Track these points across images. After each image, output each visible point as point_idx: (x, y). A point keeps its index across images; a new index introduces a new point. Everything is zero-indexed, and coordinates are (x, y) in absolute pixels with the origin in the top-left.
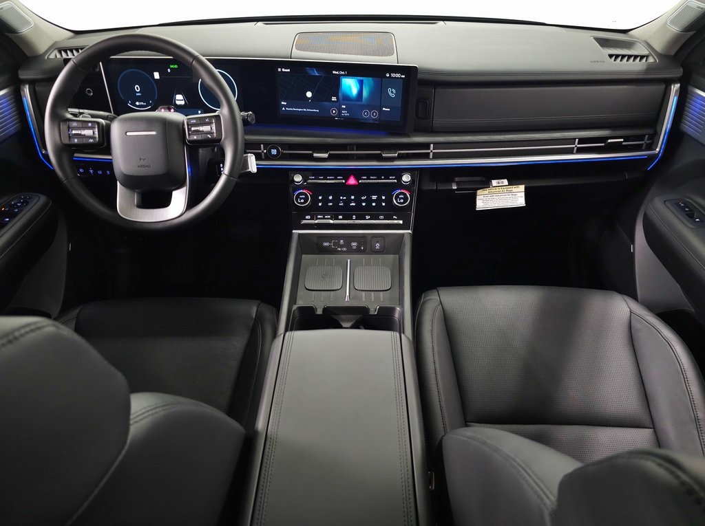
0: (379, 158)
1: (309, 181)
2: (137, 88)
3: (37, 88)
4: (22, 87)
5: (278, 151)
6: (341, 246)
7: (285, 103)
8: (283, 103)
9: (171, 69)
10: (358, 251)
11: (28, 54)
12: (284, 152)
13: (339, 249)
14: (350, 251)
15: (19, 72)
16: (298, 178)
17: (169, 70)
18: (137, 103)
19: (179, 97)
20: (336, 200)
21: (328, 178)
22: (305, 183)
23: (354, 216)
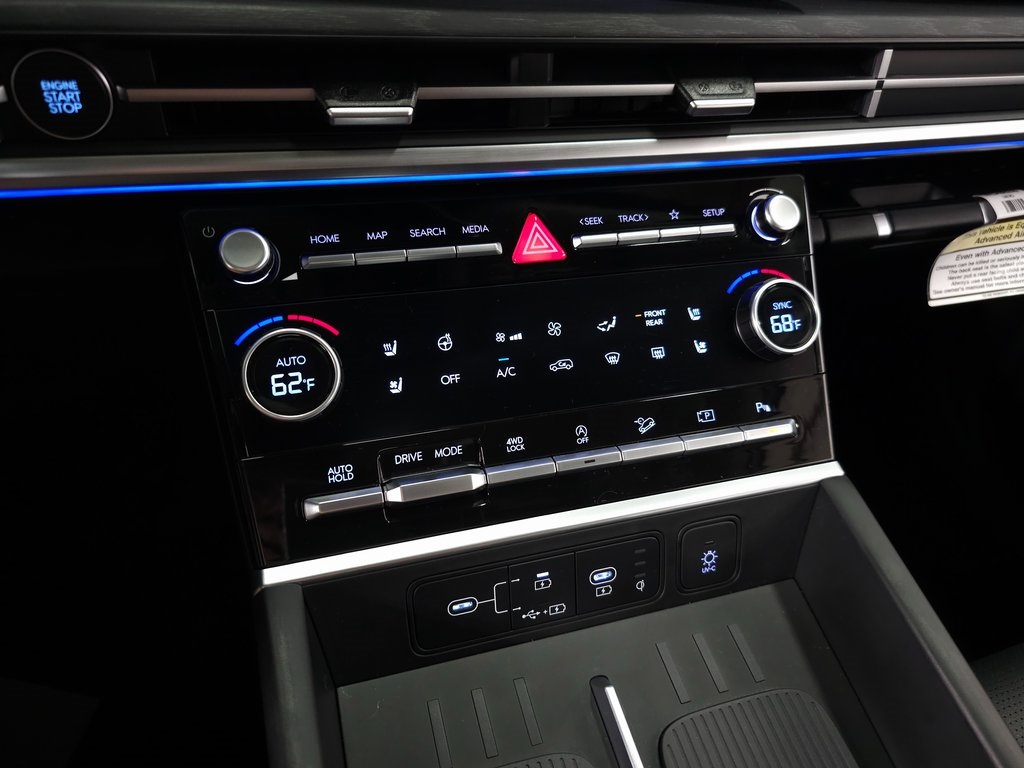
0: (672, 119)
1: (313, 261)
5: (90, 90)
6: (542, 600)
10: (623, 603)
12: (137, 94)
13: (533, 615)
14: (588, 610)
16: (248, 252)
20: (476, 353)
21: (415, 233)
22: (294, 277)
23: (581, 429)
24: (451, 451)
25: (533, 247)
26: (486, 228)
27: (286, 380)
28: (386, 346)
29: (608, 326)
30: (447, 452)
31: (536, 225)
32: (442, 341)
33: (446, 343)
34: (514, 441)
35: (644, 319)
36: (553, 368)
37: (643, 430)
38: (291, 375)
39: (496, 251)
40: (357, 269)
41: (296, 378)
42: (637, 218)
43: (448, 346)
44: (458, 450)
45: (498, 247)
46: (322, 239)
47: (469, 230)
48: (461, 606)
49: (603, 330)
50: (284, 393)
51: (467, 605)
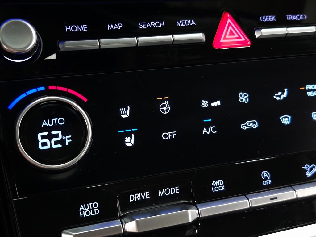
22: (53, 57)
23: (265, 174)
24: (170, 191)
25: (227, 36)
26: (193, 23)
27: (50, 137)
28: (122, 110)
29: (282, 96)
30: (167, 192)
31: (229, 21)
32: (162, 107)
33: (165, 108)
34: (217, 183)
35: (306, 91)
36: (243, 127)
37: (309, 174)
38: (53, 133)
39: (201, 40)
40: (100, 51)
41: (57, 136)
42: (299, 17)
43: (167, 110)
44: (176, 190)
45: (200, 36)
46: (74, 28)
47: (181, 23)
49: (278, 98)
50: (48, 147)
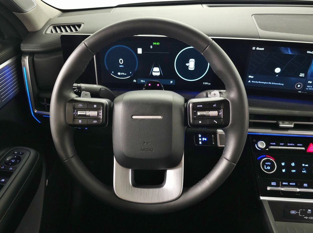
1: (272, 147)
2: (121, 61)
3: (35, 59)
4: (22, 57)
6: (309, 215)
7: (252, 77)
8: (250, 77)
9: (153, 46)
11: (29, 29)
13: (306, 218)
15: (22, 45)
16: (261, 145)
17: (151, 47)
18: (119, 74)
19: (156, 69)
20: (299, 167)
21: (289, 144)
22: (267, 149)
24: (293, 184)
25: (311, 149)
26: (302, 145)
31: (312, 145)
34: (305, 184)
43: (293, 165)
45: (304, 148)
46: (272, 144)
47: (298, 145)
48: (293, 212)
51: (294, 212)
